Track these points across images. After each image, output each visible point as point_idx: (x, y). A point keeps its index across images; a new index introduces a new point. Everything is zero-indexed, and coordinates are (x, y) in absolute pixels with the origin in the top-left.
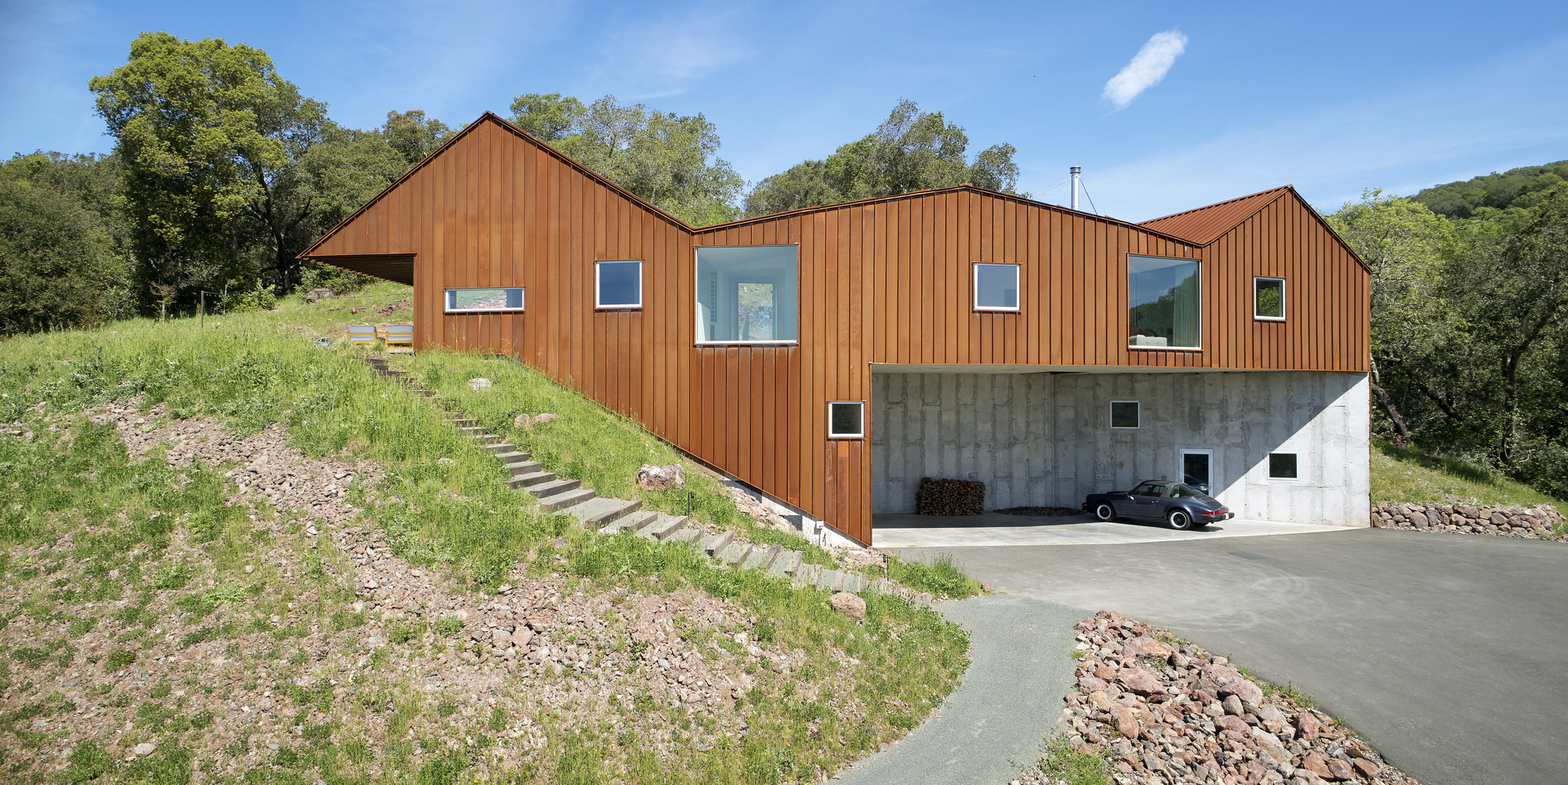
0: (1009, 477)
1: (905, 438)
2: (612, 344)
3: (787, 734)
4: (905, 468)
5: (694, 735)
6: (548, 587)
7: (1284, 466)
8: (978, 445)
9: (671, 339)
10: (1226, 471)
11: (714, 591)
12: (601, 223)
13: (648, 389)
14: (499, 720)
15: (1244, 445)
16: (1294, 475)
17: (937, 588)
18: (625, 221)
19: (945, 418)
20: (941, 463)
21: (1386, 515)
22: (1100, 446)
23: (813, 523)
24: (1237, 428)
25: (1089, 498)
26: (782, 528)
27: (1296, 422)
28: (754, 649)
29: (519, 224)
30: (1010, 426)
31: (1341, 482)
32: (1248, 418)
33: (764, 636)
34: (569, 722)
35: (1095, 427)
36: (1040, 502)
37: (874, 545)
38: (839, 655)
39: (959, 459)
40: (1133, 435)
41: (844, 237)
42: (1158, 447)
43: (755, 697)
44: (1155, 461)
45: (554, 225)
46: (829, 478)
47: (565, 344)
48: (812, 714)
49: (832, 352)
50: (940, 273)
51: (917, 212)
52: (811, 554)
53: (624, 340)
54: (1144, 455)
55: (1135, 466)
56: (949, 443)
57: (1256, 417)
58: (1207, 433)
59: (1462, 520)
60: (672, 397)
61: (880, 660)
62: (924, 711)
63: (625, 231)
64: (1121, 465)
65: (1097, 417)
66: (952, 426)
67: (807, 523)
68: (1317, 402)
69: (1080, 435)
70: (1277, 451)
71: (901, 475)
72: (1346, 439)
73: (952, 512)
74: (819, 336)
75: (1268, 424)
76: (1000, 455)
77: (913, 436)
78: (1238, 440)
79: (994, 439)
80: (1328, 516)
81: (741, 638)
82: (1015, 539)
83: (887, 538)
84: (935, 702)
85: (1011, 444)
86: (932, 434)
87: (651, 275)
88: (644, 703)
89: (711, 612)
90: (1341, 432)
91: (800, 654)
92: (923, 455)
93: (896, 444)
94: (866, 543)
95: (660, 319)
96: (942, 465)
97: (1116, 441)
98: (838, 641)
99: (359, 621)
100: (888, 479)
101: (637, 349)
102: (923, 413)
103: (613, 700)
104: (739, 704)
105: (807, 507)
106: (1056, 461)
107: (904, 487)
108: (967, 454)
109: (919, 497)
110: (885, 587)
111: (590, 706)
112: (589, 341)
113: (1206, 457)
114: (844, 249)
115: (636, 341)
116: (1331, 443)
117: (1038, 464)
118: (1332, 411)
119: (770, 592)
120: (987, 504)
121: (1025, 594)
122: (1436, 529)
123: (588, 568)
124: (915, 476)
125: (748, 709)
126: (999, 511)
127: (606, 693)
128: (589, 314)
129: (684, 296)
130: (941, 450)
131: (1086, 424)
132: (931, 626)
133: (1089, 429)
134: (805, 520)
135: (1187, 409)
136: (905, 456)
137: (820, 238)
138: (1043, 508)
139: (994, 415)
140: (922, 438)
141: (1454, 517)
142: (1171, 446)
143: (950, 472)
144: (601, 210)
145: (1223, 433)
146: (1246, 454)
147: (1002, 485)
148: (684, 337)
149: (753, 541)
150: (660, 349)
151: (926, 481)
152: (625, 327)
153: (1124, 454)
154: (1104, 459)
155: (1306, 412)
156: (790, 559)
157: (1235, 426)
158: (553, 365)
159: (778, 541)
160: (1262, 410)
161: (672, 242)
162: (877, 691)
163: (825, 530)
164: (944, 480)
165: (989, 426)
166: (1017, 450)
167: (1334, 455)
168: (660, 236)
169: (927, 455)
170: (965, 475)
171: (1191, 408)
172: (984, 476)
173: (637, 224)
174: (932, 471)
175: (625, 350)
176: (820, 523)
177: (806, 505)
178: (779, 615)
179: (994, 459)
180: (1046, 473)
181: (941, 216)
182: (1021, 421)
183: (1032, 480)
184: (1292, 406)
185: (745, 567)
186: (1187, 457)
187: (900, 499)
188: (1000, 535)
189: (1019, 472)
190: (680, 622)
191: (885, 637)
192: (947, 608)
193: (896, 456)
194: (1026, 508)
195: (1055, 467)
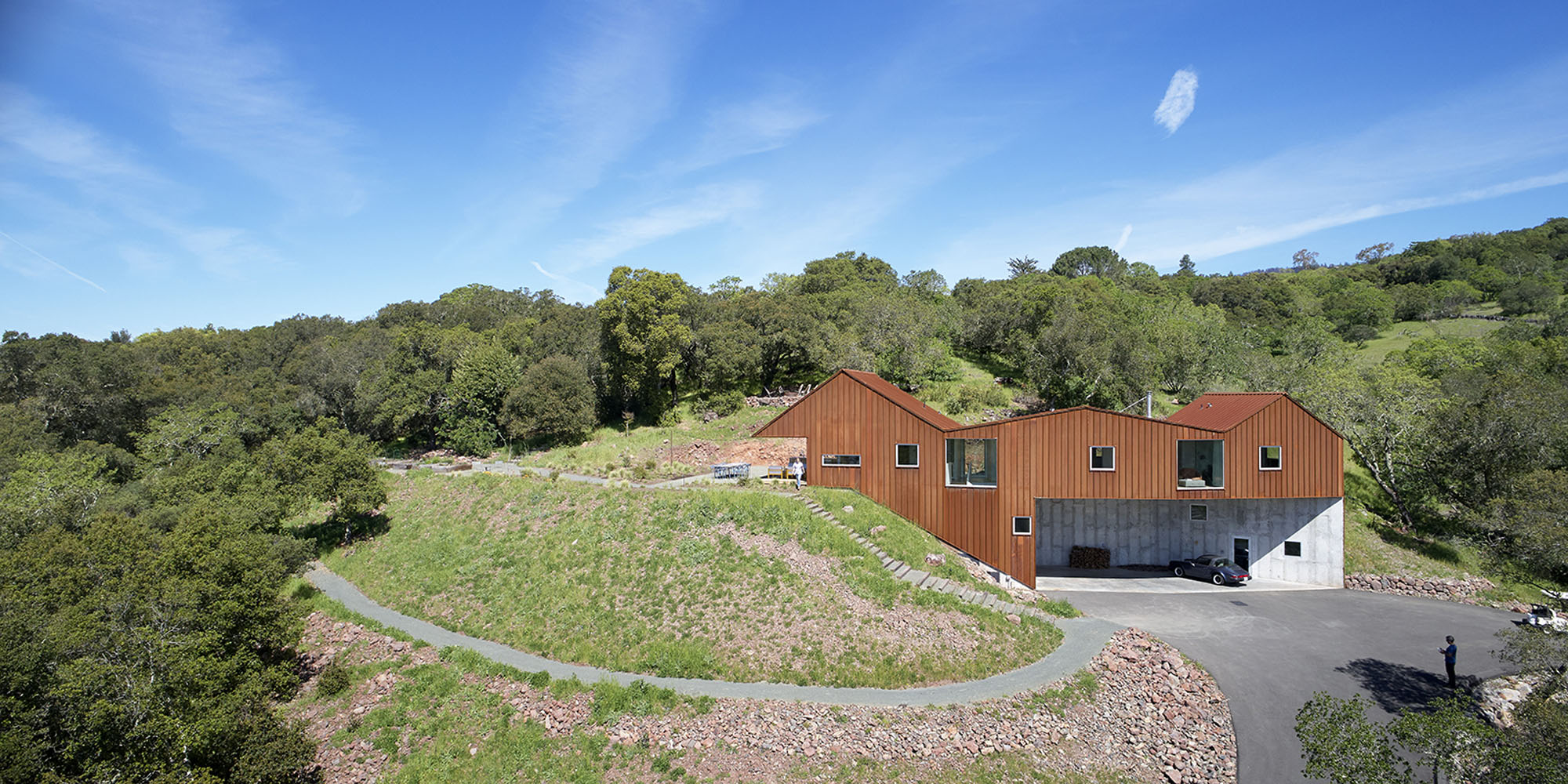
0: (1128, 547)
1: (1062, 522)
2: (905, 484)
3: (989, 660)
4: (1063, 540)
5: (960, 657)
6: (908, 608)
7: (1293, 549)
8: (1108, 527)
9: (934, 483)
10: (1259, 550)
11: (963, 612)
12: (898, 425)
13: (922, 505)
14: (901, 649)
15: (1269, 535)
16: (1299, 555)
17: (1060, 613)
18: (910, 425)
19: (1087, 511)
20: (1085, 537)
21: (1355, 581)
22: (1183, 530)
23: (1005, 576)
24: (1265, 525)
25: (1172, 563)
26: (990, 582)
27: (1300, 524)
28: (978, 633)
29: (858, 425)
30: (1128, 516)
31: (1326, 561)
32: (1272, 519)
33: (982, 629)
34: (922, 651)
35: (1181, 519)
36: (1148, 562)
37: (1037, 588)
38: (1009, 637)
39: (1096, 535)
40: (1204, 525)
41: (1020, 435)
42: (1219, 533)
43: (979, 648)
44: (1217, 541)
45: (875, 425)
46: (1014, 555)
47: (881, 483)
48: (998, 655)
49: (1015, 492)
50: (1071, 452)
51: (1059, 421)
52: (1002, 595)
53: (911, 482)
54: (1210, 537)
55: (1205, 545)
56: (1090, 526)
57: (1278, 519)
58: (1248, 526)
59: (1404, 586)
60: (934, 511)
61: (1024, 640)
62: (1039, 658)
63: (910, 430)
64: (1197, 542)
65: (1181, 513)
66: (1092, 515)
67: (1002, 576)
68: (1312, 513)
69: (1172, 523)
70: (1288, 540)
71: (1060, 544)
72: (1329, 535)
73: (1090, 567)
74: (1008, 484)
75: (1284, 523)
76: (1121, 533)
77: (1068, 521)
78: (1266, 532)
79: (1118, 524)
80: (1319, 580)
81: (974, 629)
82: (1115, 587)
83: (1046, 584)
84: (1043, 656)
85: (1129, 526)
86: (1079, 519)
87: (924, 451)
88: (944, 647)
89: (963, 620)
90: (1326, 531)
91: (994, 635)
92: (1074, 533)
93: (1057, 526)
94: (1033, 587)
95: (928, 473)
96: (1087, 539)
97: (1193, 528)
98: (1008, 632)
99: (850, 616)
100: (1052, 545)
101: (916, 487)
102: (1073, 508)
103: (934, 645)
104: (974, 650)
105: (1002, 569)
106: (1158, 537)
107: (1062, 551)
108: (1101, 532)
109: (1071, 557)
110: (1032, 612)
111: (927, 647)
112: (893, 481)
113: (1247, 541)
114: (1020, 441)
115: (916, 483)
116: (1320, 537)
117: (1146, 538)
118: (1321, 518)
119: (985, 613)
120: (1113, 562)
121: (1102, 618)
122: (1386, 591)
123: (920, 603)
124: (1069, 544)
125: (976, 652)
126: (1121, 567)
127: (931, 643)
128: (893, 469)
129: (940, 463)
130: (1085, 530)
131: (1176, 517)
132: (1049, 628)
133: (1177, 520)
134: (1001, 575)
135: (1236, 512)
136: (1062, 532)
137: (1008, 435)
138: (1148, 566)
139: (1117, 510)
140: (1073, 522)
141: (1399, 584)
142: (1227, 533)
143: (1091, 543)
144: (898, 419)
145: (1257, 527)
146: (1271, 541)
147: (1123, 551)
148: (940, 483)
149: (976, 590)
150: (928, 487)
151: (1076, 548)
152: (911, 477)
153: (1198, 536)
154: (1186, 539)
155: (1306, 518)
156: (992, 598)
157: (1264, 523)
158: (875, 494)
159: (987, 589)
160: (1281, 515)
161: (934, 435)
162: (1021, 649)
163: (1011, 580)
164: (1087, 548)
165: (1114, 516)
166: (1132, 530)
167: (1322, 544)
168: (928, 433)
169: (1076, 532)
170: (1100, 545)
171: (1238, 511)
172: (1112, 546)
173: (916, 426)
174: (1079, 542)
175: (911, 487)
176: (1009, 577)
177: (1002, 568)
178: (987, 622)
179: (1118, 535)
180: (1152, 545)
181: (1071, 423)
182: (1135, 514)
183: (1142, 549)
184: (1298, 514)
185: (974, 603)
186: (1236, 540)
187: (1059, 558)
188: (1110, 584)
189: (1134, 543)
190: (953, 622)
191: (1027, 632)
192: (1060, 622)
193: (1058, 532)
194: (1137, 566)
195: (1157, 541)
